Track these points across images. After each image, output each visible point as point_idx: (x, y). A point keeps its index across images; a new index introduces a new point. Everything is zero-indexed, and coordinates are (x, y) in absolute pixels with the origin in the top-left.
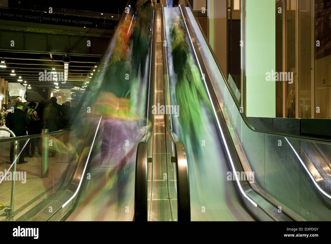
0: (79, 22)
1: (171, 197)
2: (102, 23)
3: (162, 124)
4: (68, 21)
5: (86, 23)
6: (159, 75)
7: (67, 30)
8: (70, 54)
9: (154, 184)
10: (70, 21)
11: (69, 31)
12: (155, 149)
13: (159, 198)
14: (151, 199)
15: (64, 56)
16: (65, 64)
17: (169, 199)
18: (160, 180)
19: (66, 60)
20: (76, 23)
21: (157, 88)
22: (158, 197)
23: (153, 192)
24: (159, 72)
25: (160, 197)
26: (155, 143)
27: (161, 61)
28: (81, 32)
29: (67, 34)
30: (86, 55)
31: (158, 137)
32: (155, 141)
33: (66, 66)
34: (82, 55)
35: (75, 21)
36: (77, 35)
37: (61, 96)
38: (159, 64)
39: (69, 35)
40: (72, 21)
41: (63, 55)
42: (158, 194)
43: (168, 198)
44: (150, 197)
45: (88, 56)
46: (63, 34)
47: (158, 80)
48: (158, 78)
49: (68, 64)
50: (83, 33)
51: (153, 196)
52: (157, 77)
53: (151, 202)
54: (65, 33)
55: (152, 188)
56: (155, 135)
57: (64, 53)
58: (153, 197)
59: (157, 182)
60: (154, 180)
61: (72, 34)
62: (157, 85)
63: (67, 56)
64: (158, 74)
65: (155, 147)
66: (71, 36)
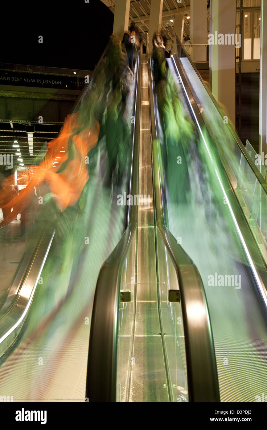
0: (45, 82)
1: (164, 333)
2: (74, 82)
3: (150, 209)
4: (31, 81)
5: (53, 83)
6: (145, 144)
7: (30, 92)
8: (35, 122)
9: (138, 307)
10: (33, 81)
11: (33, 94)
12: (140, 249)
13: (146, 333)
14: (134, 334)
15: (28, 124)
16: (29, 135)
17: (162, 335)
18: (147, 300)
19: (30, 129)
20: (42, 83)
21: (143, 161)
22: (144, 331)
23: (137, 320)
24: (145, 141)
25: (147, 331)
26: (140, 241)
27: (149, 126)
28: (47, 95)
29: (31, 97)
30: (54, 124)
31: (145, 231)
32: (140, 239)
33: (30, 137)
34: (49, 123)
35: (40, 81)
36: (42, 97)
37: (27, 175)
38: (146, 130)
39: (33, 98)
40: (36, 81)
41: (26, 123)
42: (144, 325)
43: (160, 334)
44: (132, 331)
45: (56, 124)
46: (25, 97)
47: (145, 150)
48: (145, 148)
49: (32, 135)
50: (49, 95)
51: (137, 329)
52: (143, 147)
53: (133, 341)
54: (28, 96)
55: (135, 313)
56: (140, 229)
57: (28, 121)
58: (136, 331)
59: (143, 304)
60: (138, 301)
61: (36, 98)
62: (143, 158)
63: (31, 125)
64: (144, 142)
65: (140, 247)
66: (35, 99)
